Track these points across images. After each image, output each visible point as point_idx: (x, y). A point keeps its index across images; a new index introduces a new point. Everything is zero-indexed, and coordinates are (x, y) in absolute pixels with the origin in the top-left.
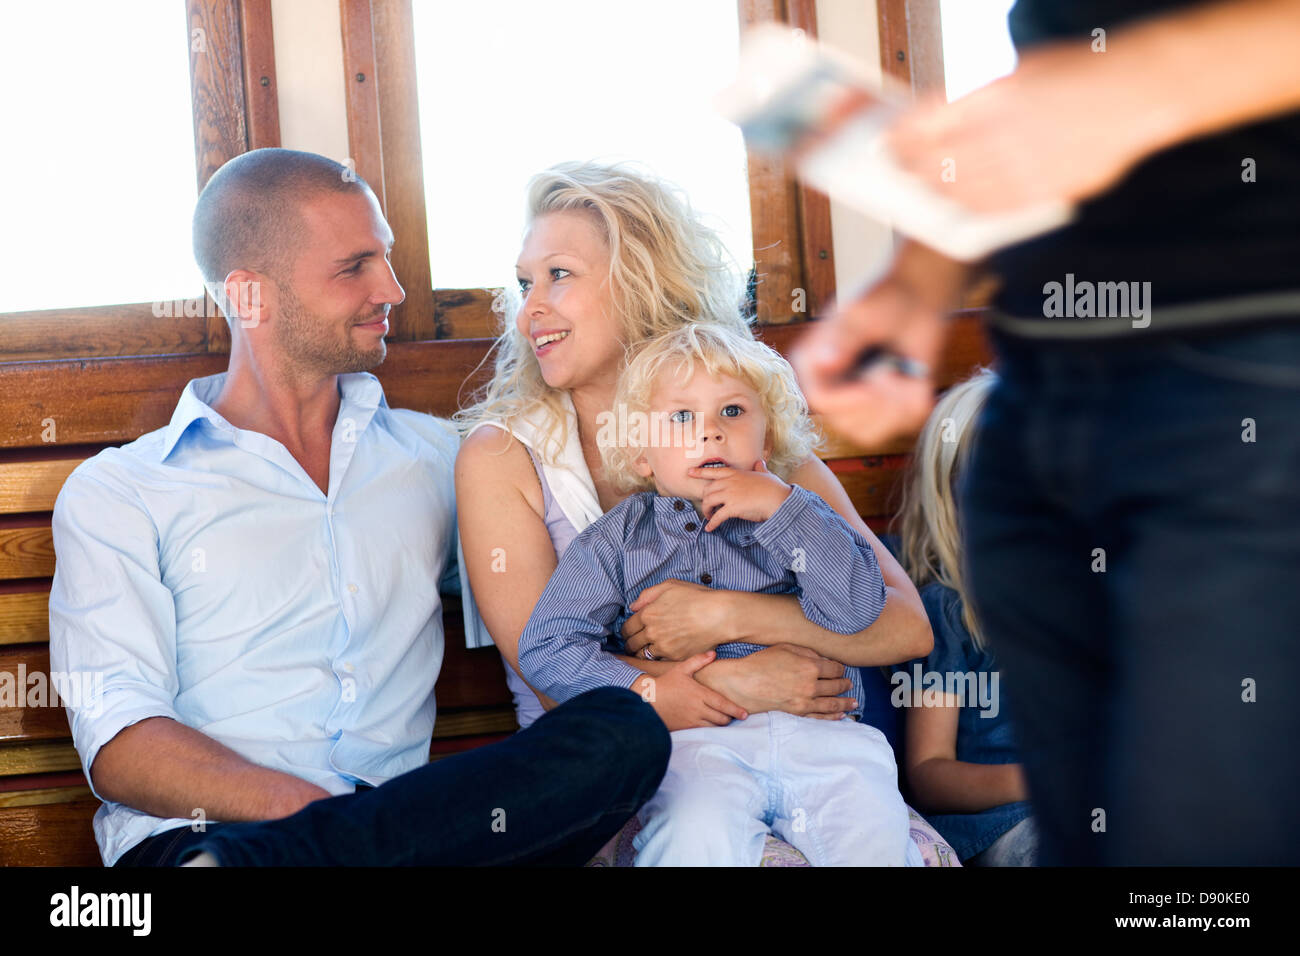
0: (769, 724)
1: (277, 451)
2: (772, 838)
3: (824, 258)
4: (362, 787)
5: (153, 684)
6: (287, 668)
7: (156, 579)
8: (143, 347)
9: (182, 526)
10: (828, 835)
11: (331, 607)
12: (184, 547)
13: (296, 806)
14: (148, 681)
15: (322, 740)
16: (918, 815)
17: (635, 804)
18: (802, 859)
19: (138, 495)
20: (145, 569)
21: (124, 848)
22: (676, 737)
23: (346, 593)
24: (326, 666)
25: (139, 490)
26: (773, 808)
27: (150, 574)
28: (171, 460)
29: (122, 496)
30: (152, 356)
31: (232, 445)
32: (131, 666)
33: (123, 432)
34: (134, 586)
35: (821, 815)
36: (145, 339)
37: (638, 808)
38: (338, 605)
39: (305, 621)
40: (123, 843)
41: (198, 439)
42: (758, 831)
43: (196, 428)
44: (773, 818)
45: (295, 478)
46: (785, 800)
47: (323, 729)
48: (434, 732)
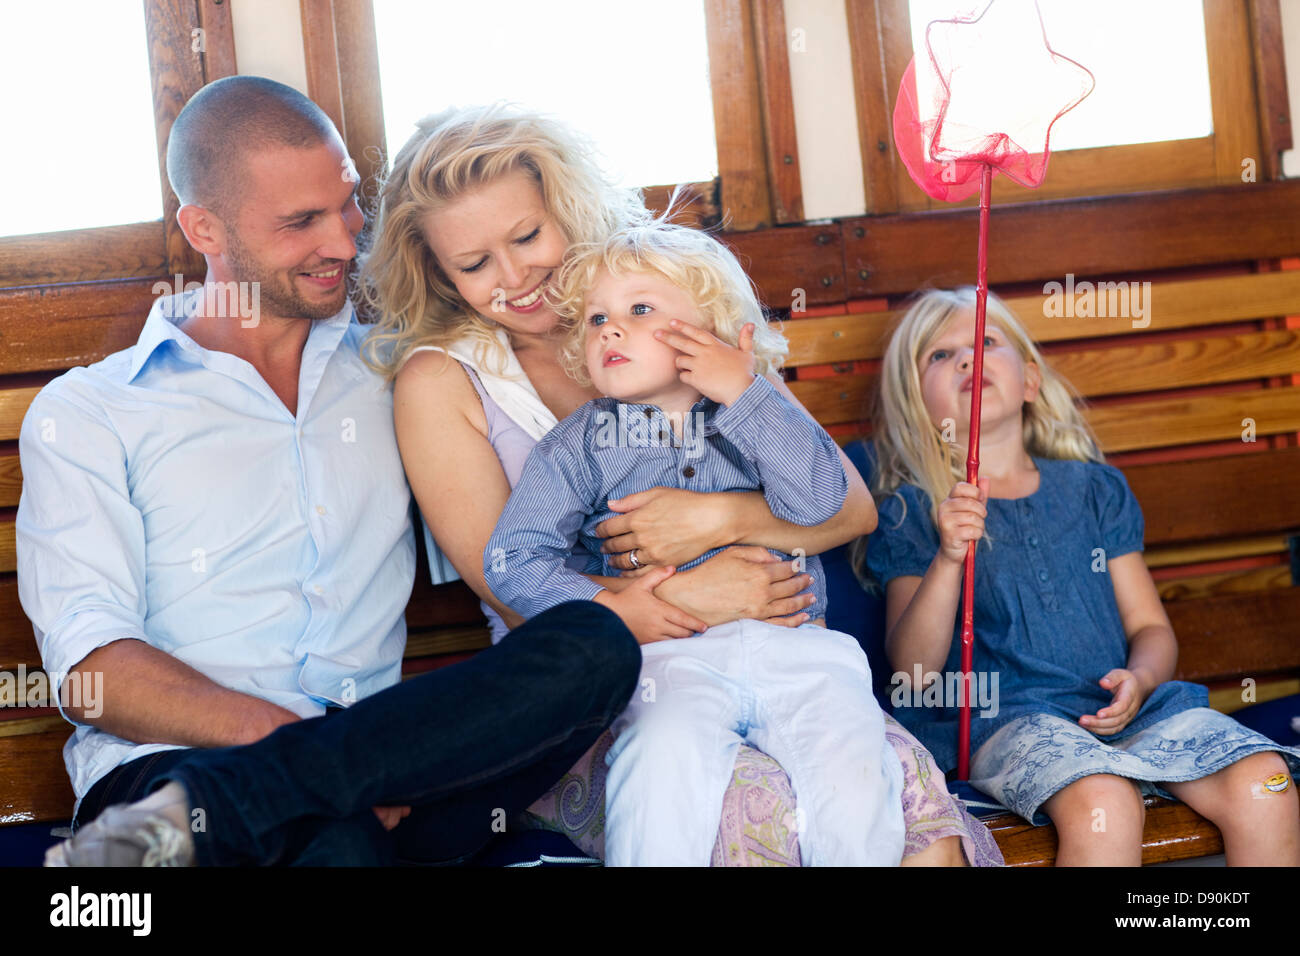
0: (741, 631)
1: (245, 370)
2: (746, 748)
3: (789, 163)
4: (333, 709)
5: (123, 606)
6: (256, 592)
7: (125, 499)
8: (103, 271)
9: (150, 446)
10: (802, 741)
11: (299, 529)
12: (151, 468)
13: (268, 729)
14: (121, 604)
15: (290, 666)
16: (893, 719)
17: (606, 718)
18: (777, 766)
19: (105, 414)
20: (114, 489)
21: (94, 778)
22: (647, 651)
23: (314, 515)
24: (296, 589)
25: (106, 409)
26: (746, 718)
27: (119, 493)
28: (140, 380)
29: (89, 415)
30: (112, 280)
31: (201, 367)
32: (103, 589)
33: (86, 357)
34: (104, 508)
35: (795, 720)
36: (104, 263)
37: (609, 723)
38: (307, 525)
39: (273, 544)
40: (93, 773)
41: (166, 360)
42: (730, 742)
43: (165, 349)
44: (746, 729)
45: (263, 398)
46: (758, 709)
47: (291, 653)
48: (406, 652)
